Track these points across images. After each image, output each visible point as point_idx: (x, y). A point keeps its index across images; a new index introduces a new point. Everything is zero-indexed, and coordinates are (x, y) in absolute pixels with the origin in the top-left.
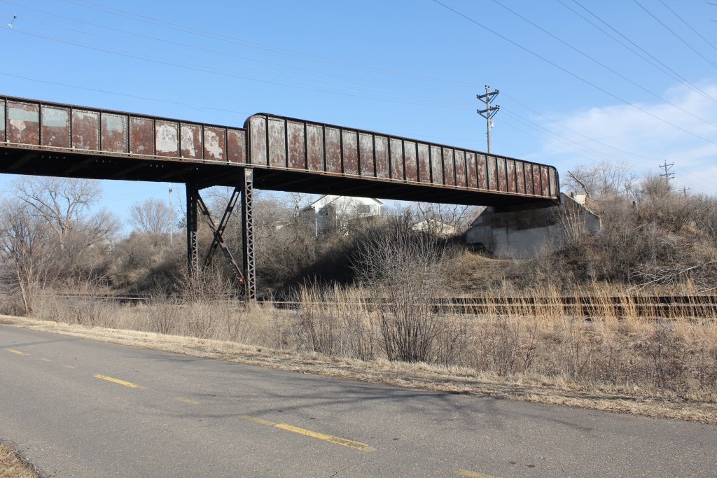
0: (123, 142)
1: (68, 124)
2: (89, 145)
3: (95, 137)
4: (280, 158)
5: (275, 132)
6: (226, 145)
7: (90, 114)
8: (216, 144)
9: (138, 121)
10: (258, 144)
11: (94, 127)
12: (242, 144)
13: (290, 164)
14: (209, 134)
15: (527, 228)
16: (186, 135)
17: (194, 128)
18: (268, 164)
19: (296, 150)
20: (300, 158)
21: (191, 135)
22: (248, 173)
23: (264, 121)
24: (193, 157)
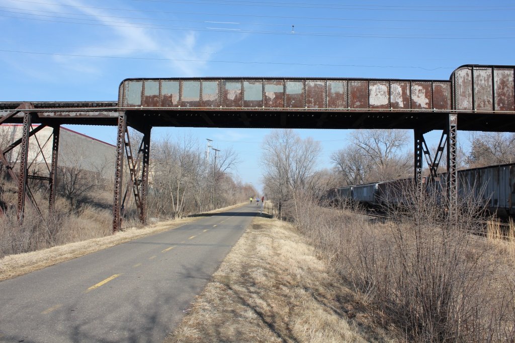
0: (343, 101)
1: (303, 91)
2: (318, 105)
3: (322, 99)
4: (487, 103)
5: (481, 80)
6: (432, 96)
7: (319, 83)
8: (423, 96)
9: (356, 84)
10: (463, 92)
11: (322, 92)
12: (447, 94)
13: (496, 109)
14: (416, 88)
16: (395, 90)
17: (403, 84)
18: (473, 109)
19: (504, 94)
20: (508, 101)
21: (400, 90)
22: (453, 118)
23: (470, 72)
24: (402, 108)
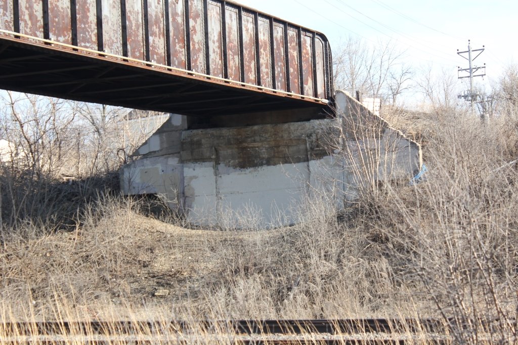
15: (262, 165)
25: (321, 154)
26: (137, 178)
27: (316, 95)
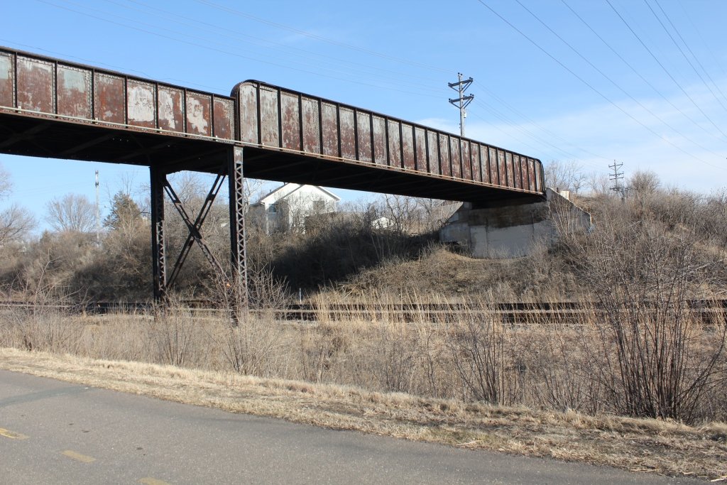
0: (85, 105)
1: (11, 75)
2: (39, 106)
3: (48, 96)
4: (273, 136)
5: (267, 105)
6: (213, 117)
7: (41, 65)
8: (200, 115)
9: (105, 79)
10: (248, 118)
11: (47, 83)
12: (230, 116)
13: (284, 145)
14: (192, 101)
15: (509, 226)
16: (164, 101)
17: (174, 93)
18: (260, 142)
19: (289, 128)
20: (294, 137)
21: (170, 101)
22: (238, 152)
23: (254, 91)
24: (172, 129)
25: (539, 220)
26: (447, 233)
27: (536, 190)
